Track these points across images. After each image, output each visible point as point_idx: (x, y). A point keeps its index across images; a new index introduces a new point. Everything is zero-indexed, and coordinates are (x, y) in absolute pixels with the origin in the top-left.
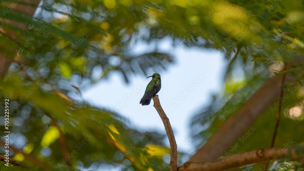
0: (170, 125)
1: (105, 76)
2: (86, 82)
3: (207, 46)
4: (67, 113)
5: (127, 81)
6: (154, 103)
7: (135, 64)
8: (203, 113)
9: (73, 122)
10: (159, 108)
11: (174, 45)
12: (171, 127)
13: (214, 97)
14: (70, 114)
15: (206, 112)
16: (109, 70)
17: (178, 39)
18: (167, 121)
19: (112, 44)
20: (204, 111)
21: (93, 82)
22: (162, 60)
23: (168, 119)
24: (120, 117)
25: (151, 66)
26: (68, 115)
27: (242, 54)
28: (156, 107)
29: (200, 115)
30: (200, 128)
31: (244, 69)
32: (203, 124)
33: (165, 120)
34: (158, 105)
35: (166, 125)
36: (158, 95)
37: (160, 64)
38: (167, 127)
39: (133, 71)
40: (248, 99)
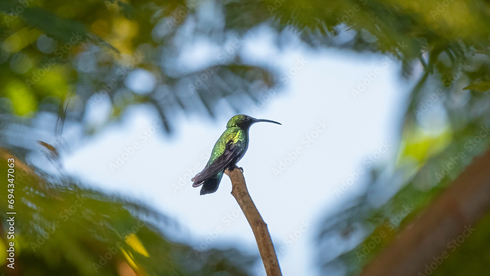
0: (271, 240)
1: (117, 117)
2: (71, 131)
3: (359, 46)
4: (30, 205)
5: (167, 128)
6: (234, 188)
7: (188, 91)
8: (347, 211)
9: (42, 225)
10: (245, 198)
11: (279, 44)
12: (272, 245)
13: (374, 174)
14: (35, 207)
15: (353, 209)
16: (127, 104)
17: (292, 29)
18: (263, 230)
19: (135, 43)
20: (350, 206)
21: (90, 133)
22: (252, 80)
23: (266, 225)
24: (156, 214)
25: (225, 94)
26: (31, 210)
27: (441, 67)
28: (238, 196)
29: (339, 215)
30: (338, 246)
31: (445, 105)
32: (346, 233)
33: (258, 228)
34: (242, 191)
35: (261, 239)
36: (241, 168)
37: (247, 90)
38: (262, 244)
39: (182, 106)
40: (453, 177)
